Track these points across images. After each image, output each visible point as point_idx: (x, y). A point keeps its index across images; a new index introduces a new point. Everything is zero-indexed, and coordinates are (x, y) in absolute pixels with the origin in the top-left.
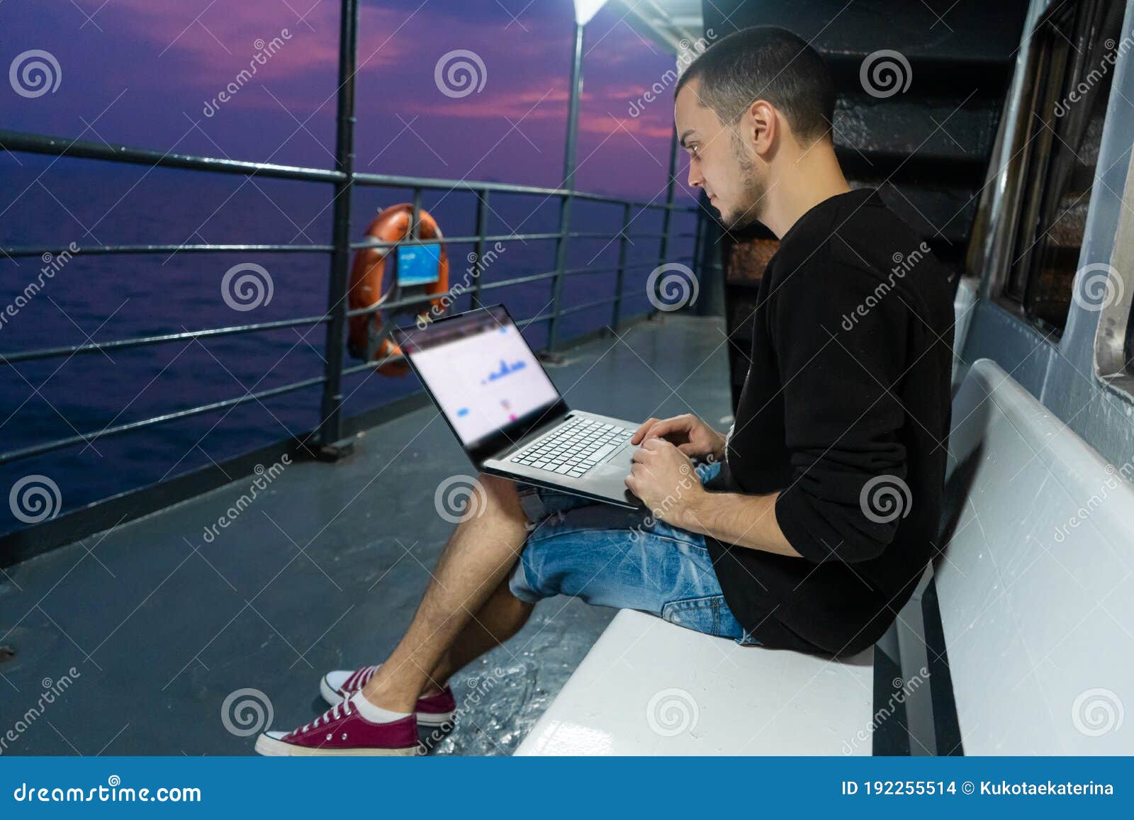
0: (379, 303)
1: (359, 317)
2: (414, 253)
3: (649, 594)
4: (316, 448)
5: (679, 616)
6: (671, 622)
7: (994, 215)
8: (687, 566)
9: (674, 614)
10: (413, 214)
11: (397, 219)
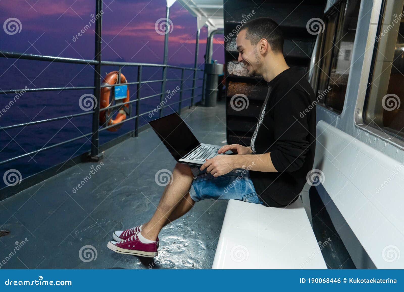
0: (108, 107)
1: (102, 111)
2: (119, 88)
3: (238, 194)
4: (90, 157)
5: (248, 199)
6: (245, 202)
7: (310, 74)
8: (248, 184)
9: (246, 199)
10: (119, 75)
11: (113, 77)
